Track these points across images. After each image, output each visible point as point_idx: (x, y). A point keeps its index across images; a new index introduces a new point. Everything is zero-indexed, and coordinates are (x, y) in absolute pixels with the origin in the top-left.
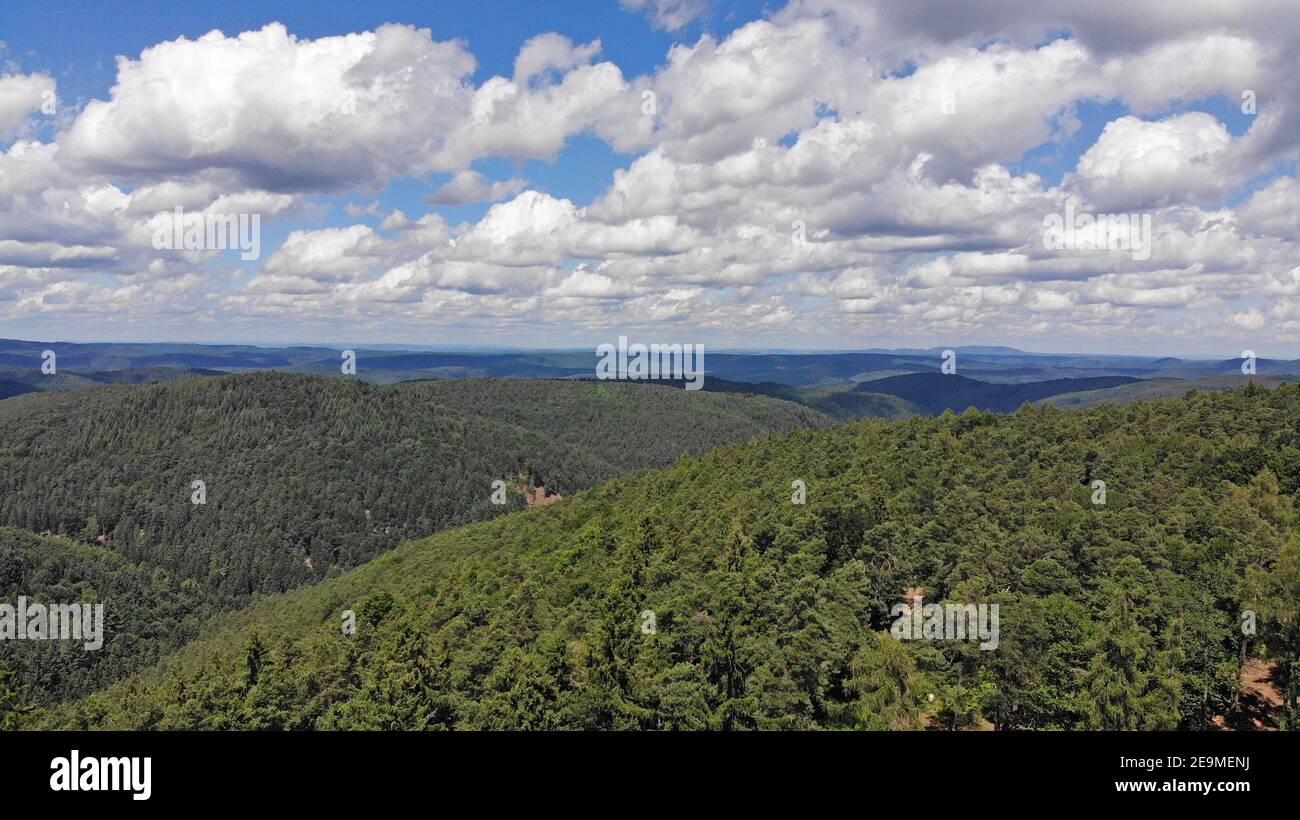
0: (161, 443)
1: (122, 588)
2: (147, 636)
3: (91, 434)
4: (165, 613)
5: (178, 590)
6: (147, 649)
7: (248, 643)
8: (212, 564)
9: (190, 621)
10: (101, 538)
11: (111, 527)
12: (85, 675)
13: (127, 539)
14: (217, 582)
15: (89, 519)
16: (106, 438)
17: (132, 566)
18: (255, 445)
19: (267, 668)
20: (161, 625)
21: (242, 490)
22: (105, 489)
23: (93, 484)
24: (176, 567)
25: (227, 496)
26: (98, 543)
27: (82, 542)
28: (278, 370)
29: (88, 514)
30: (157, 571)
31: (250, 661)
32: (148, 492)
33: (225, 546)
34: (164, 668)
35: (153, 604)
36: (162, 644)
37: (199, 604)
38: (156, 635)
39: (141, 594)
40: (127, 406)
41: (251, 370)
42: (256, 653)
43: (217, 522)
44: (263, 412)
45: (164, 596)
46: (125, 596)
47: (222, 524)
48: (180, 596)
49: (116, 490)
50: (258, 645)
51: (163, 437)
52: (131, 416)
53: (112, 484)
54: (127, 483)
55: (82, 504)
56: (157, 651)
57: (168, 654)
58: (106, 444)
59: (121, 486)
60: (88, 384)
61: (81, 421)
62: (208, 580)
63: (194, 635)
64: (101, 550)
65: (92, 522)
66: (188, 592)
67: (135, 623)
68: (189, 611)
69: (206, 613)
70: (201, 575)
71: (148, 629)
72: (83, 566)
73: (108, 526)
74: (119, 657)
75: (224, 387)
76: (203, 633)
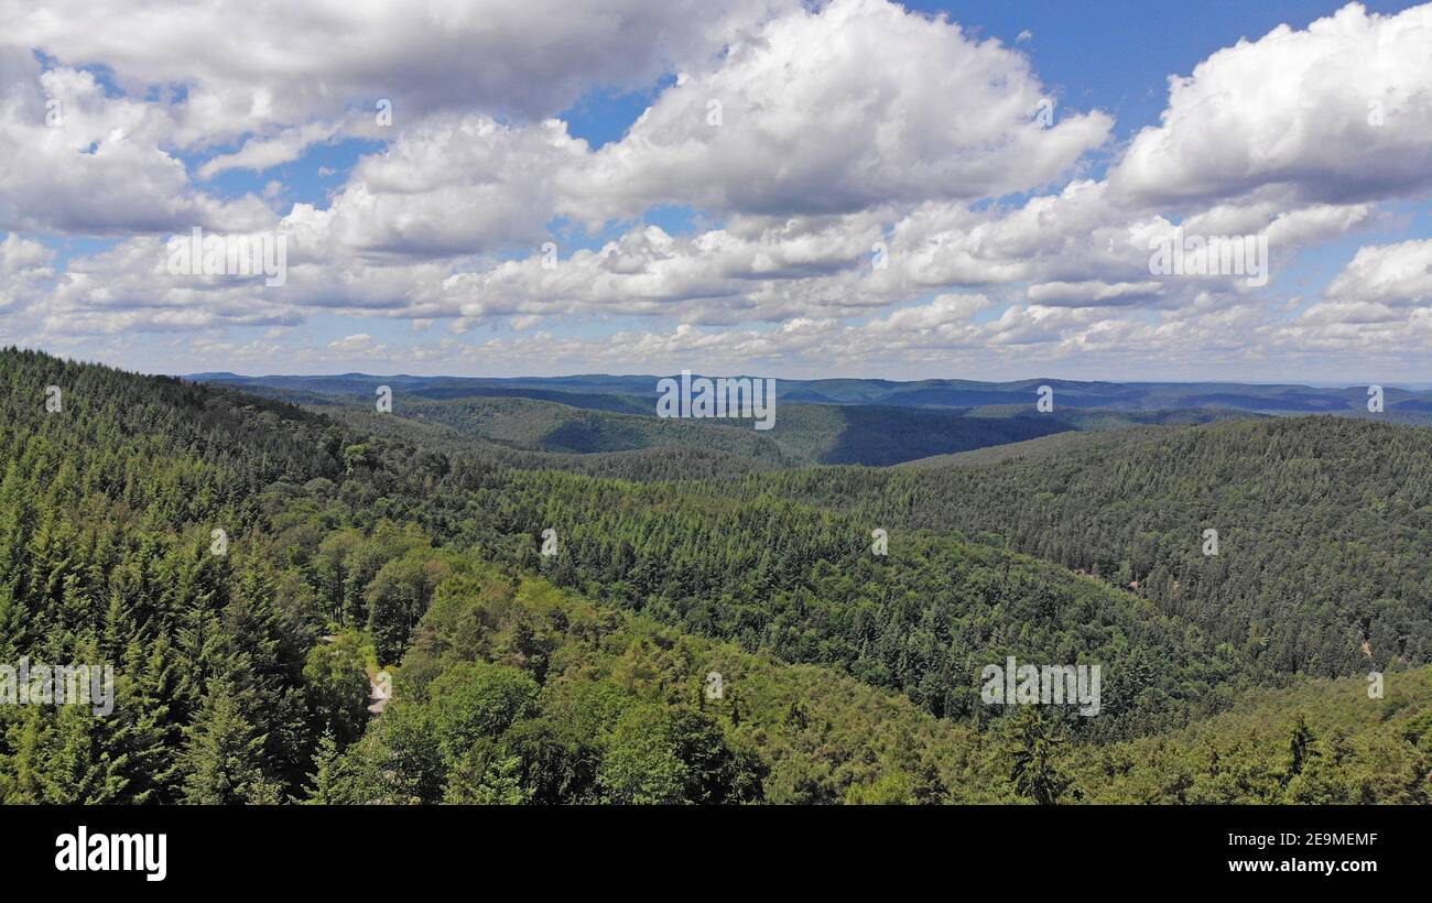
0: (1200, 490)
1: (1153, 640)
2: (1177, 696)
3: (1127, 475)
4: (1198, 676)
5: (1212, 654)
6: (1176, 710)
7: (1293, 726)
8: (1251, 631)
9: (1223, 689)
10: (1134, 584)
11: (1144, 575)
12: (1112, 722)
13: (1161, 589)
14: (1256, 652)
15: (1123, 562)
16: (1143, 481)
17: (1164, 618)
18: (1305, 500)
19: (1314, 758)
20: (1192, 687)
21: (1289, 552)
22: (1140, 533)
23: (1128, 528)
24: (1211, 627)
25: (1271, 557)
26: (1131, 589)
27: (1115, 586)
28: (1336, 414)
29: (1121, 557)
30: (1191, 627)
31: (1295, 747)
32: (1184, 542)
33: (1267, 613)
34: (1194, 734)
35: (1184, 663)
36: (1192, 708)
37: (1236, 672)
38: (1186, 697)
39: (1172, 649)
40: (1164, 448)
41: (1302, 414)
42: (1301, 738)
43: (1259, 584)
44: (1317, 463)
45: (1197, 656)
46: (1156, 648)
47: (1265, 588)
48: (1214, 659)
49: (1150, 536)
50: (1305, 730)
51: (1202, 484)
52: (1168, 460)
53: (1146, 529)
54: (1162, 530)
55: (1116, 546)
56: (1186, 714)
57: (1198, 720)
58: (1141, 487)
59: (1155, 532)
60: (1126, 425)
61: (1118, 462)
62: (1247, 647)
63: (1230, 706)
64: (1133, 597)
65: (1126, 566)
66: (1223, 657)
67: (1165, 680)
68: (1223, 679)
69: (1241, 683)
70: (1239, 641)
71: (1177, 689)
72: (1115, 609)
73: (1142, 573)
74: (1147, 712)
75: (1271, 433)
76: (1238, 705)
